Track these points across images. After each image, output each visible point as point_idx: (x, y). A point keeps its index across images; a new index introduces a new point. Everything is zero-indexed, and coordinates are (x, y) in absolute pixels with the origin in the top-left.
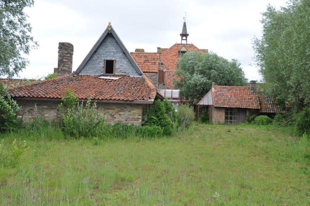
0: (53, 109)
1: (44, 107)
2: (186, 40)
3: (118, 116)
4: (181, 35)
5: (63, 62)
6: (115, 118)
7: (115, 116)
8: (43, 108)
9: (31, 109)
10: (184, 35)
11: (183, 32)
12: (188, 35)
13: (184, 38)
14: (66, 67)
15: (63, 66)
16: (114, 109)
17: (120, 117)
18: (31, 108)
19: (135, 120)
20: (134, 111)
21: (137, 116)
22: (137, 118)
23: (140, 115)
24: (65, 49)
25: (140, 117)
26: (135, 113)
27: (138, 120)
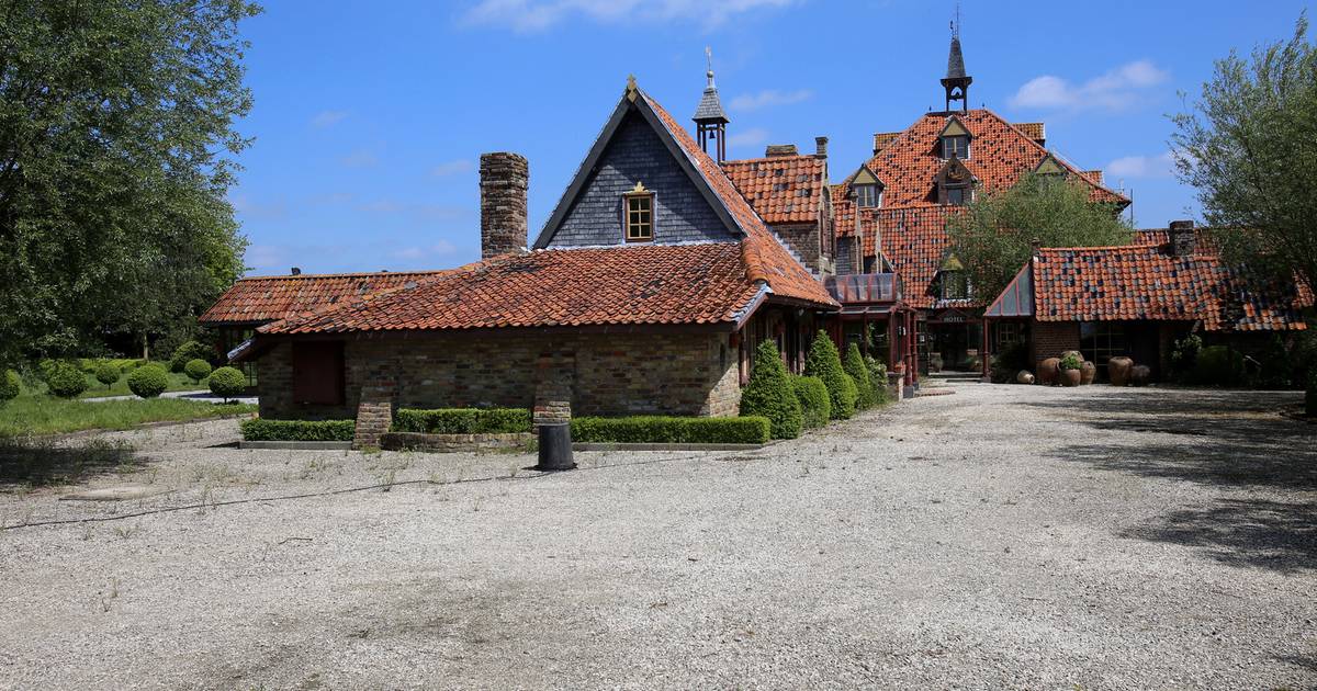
0: (445, 362)
1: (418, 357)
2: (964, 96)
3: (639, 374)
4: (944, 82)
5: (498, 213)
6: (629, 381)
7: (629, 376)
8: (418, 362)
9: (382, 367)
10: (957, 83)
11: (951, 72)
12: (969, 80)
13: (957, 90)
14: (504, 228)
15: (497, 227)
16: (624, 354)
17: (644, 380)
18: (383, 363)
19: (690, 386)
20: (685, 358)
21: (695, 373)
22: (697, 380)
23: (706, 369)
24: (499, 173)
25: (705, 374)
26: (689, 362)
27: (700, 386)
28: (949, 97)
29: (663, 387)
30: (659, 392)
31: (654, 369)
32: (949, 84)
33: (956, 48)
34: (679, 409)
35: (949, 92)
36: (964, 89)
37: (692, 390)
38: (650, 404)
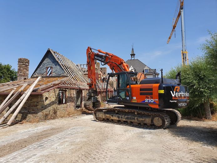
5: (21, 70)
11: (132, 53)
12: (135, 54)
14: (22, 73)
15: (20, 73)
19: (35, 106)
20: (34, 100)
21: (36, 104)
22: (36, 105)
23: (38, 103)
24: (21, 62)
25: (38, 104)
26: (35, 101)
27: (36, 107)
28: (132, 57)
29: (29, 107)
30: (28, 108)
31: (27, 103)
32: (132, 55)
33: (133, 50)
34: (32, 112)
35: (132, 56)
36: (134, 56)
37: (35, 107)
38: (26, 110)
